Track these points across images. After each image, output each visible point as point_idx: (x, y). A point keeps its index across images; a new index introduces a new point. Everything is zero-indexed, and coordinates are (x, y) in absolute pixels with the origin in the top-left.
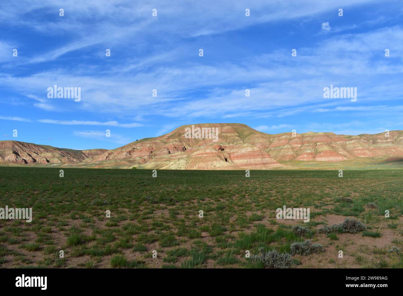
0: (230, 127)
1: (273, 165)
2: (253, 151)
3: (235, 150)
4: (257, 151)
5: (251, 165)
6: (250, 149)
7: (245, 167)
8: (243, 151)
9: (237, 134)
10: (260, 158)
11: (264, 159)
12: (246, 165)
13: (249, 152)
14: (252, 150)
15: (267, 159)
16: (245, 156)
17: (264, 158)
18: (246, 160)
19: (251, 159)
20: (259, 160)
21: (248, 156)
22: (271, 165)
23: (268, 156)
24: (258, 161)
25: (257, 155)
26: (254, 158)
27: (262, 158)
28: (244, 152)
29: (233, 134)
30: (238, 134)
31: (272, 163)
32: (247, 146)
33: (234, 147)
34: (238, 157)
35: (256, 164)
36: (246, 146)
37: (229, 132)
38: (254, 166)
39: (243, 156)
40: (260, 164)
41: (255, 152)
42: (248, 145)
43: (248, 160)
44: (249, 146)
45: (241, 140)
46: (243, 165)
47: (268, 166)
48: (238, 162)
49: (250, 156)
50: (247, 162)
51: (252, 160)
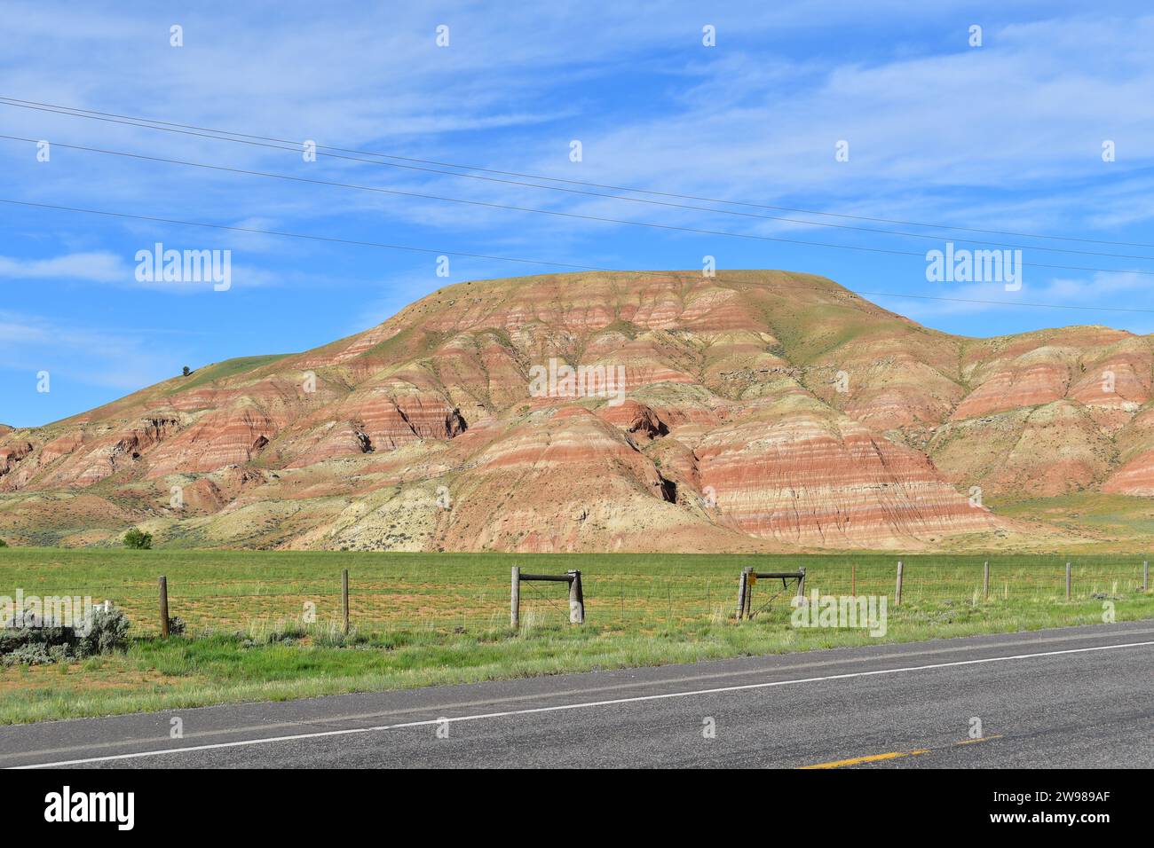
0: (731, 293)
1: (944, 521)
2: (830, 441)
3: (728, 434)
4: (857, 439)
5: (817, 519)
6: (810, 429)
7: (777, 534)
8: (775, 439)
9: (767, 338)
10: (868, 479)
11: (892, 487)
12: (786, 521)
13: (808, 442)
14: (824, 434)
15: (913, 486)
16: (784, 470)
17: (895, 479)
18: (787, 492)
19: (816, 483)
20: (861, 492)
21: (799, 468)
22: (935, 522)
23: (919, 472)
24: (861, 500)
25: (851, 465)
26: (833, 483)
27: (883, 479)
28: (775, 445)
29: (742, 338)
30: (775, 335)
31: (938, 511)
32: (800, 413)
33: (731, 416)
34: (738, 476)
35: (843, 518)
36: (792, 413)
37: (722, 326)
38: (830, 529)
39: (770, 469)
40: (869, 517)
41: (843, 445)
42: (800, 408)
43: (801, 492)
44: (806, 412)
45: (790, 375)
46: (765, 524)
47: (918, 529)
48: (743, 501)
49: (813, 467)
50: (790, 505)
51: (825, 491)
